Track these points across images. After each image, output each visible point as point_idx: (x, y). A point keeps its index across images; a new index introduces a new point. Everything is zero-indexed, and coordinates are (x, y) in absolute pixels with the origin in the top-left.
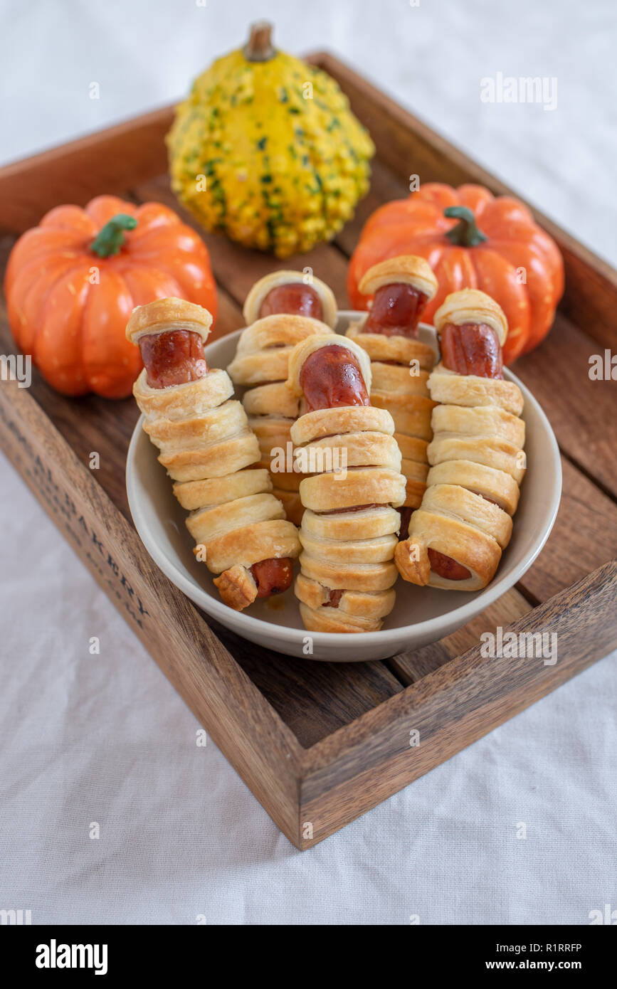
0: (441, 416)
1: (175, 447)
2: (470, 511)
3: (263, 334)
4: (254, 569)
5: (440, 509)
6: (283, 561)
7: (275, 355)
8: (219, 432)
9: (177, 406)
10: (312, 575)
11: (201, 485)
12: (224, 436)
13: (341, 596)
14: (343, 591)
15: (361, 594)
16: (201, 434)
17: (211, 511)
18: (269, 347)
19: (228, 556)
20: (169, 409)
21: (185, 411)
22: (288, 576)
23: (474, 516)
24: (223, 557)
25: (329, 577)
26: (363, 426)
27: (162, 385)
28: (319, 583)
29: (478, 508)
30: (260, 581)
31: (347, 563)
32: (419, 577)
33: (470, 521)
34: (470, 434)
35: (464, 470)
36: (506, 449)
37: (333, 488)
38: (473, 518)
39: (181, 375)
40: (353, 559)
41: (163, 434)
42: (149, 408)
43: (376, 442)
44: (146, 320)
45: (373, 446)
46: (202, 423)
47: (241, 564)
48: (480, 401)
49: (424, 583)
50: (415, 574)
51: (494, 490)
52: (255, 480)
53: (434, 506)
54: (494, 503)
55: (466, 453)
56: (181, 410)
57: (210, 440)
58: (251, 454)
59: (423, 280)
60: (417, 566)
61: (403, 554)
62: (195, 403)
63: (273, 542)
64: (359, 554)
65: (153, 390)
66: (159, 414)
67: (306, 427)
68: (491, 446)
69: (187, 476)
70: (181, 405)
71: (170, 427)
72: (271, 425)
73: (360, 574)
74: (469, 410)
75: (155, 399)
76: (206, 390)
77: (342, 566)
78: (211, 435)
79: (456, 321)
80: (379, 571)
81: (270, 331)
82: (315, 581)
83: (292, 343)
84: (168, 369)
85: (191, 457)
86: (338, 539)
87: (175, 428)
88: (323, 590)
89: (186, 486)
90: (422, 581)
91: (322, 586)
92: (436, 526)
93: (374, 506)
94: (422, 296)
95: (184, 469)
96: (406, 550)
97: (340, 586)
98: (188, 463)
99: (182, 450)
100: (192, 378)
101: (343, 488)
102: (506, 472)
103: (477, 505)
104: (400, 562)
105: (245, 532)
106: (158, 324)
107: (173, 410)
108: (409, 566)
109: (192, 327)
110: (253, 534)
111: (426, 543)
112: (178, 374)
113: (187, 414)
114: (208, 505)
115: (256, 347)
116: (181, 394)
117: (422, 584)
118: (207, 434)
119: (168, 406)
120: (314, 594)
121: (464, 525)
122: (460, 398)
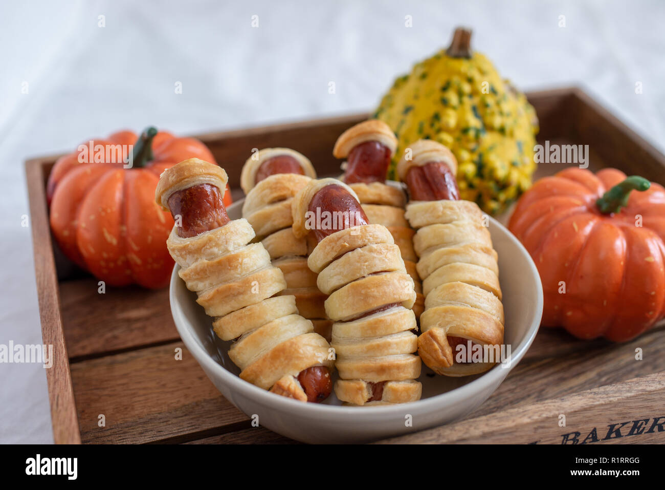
0: (425, 235)
1: (214, 284)
2: (474, 298)
3: (267, 191)
4: (300, 378)
5: (449, 302)
6: (325, 368)
7: (279, 206)
8: (251, 265)
9: (211, 247)
10: (356, 375)
11: (241, 313)
12: (255, 268)
13: (382, 390)
14: (385, 383)
15: (400, 383)
16: (236, 268)
17: (254, 333)
18: (273, 202)
19: (276, 369)
20: (204, 250)
21: (219, 250)
22: (329, 381)
23: (478, 302)
24: (272, 371)
25: (372, 371)
26: (377, 238)
27: (194, 234)
28: (363, 380)
29: (479, 295)
30: (307, 389)
31: (386, 356)
32: (445, 359)
33: (476, 307)
34: (455, 243)
35: (458, 270)
36: (486, 251)
37: (363, 292)
38: (478, 304)
39: (209, 224)
40: (391, 351)
41: (202, 274)
42: (186, 254)
43: (390, 251)
44: (175, 178)
45: (388, 254)
46: (235, 257)
47: (290, 374)
48: (455, 217)
49: (450, 364)
50: (442, 357)
51: (486, 282)
52: (287, 303)
53: (441, 301)
54: (490, 292)
55: (456, 257)
56: (215, 250)
57: (244, 273)
58: (280, 282)
59: (387, 137)
60: (443, 350)
61: (428, 342)
62: (227, 242)
63: (314, 350)
64: (395, 346)
65: (187, 238)
66: (195, 258)
67: (328, 248)
68: (475, 249)
69: (228, 308)
70: (215, 246)
71: (208, 266)
72: (286, 263)
73: (399, 362)
74: (449, 225)
75: (192, 245)
76: (235, 231)
77: (382, 359)
78: (244, 268)
79: (420, 162)
80: (412, 359)
81: (273, 188)
82: (358, 380)
83: (292, 195)
84: (198, 219)
85: (230, 288)
86: (375, 336)
87: (212, 266)
88: (367, 387)
89: (227, 318)
90: (448, 362)
91: (366, 382)
92: (451, 314)
93: (396, 305)
94: (387, 150)
95: (223, 302)
96: (431, 338)
97: (383, 378)
98: (227, 295)
99: (220, 285)
100: (220, 225)
101: (373, 290)
102: (490, 269)
103: (478, 294)
104: (426, 351)
105: (289, 344)
106: (186, 180)
107: (208, 251)
108: (436, 351)
109: (214, 181)
110: (296, 344)
111: (445, 329)
112: (207, 223)
113: (220, 252)
114: (250, 329)
115: (261, 203)
116: (214, 237)
117: (449, 365)
118: (241, 267)
119: (204, 248)
120: (360, 389)
121: (473, 309)
122: (439, 217)
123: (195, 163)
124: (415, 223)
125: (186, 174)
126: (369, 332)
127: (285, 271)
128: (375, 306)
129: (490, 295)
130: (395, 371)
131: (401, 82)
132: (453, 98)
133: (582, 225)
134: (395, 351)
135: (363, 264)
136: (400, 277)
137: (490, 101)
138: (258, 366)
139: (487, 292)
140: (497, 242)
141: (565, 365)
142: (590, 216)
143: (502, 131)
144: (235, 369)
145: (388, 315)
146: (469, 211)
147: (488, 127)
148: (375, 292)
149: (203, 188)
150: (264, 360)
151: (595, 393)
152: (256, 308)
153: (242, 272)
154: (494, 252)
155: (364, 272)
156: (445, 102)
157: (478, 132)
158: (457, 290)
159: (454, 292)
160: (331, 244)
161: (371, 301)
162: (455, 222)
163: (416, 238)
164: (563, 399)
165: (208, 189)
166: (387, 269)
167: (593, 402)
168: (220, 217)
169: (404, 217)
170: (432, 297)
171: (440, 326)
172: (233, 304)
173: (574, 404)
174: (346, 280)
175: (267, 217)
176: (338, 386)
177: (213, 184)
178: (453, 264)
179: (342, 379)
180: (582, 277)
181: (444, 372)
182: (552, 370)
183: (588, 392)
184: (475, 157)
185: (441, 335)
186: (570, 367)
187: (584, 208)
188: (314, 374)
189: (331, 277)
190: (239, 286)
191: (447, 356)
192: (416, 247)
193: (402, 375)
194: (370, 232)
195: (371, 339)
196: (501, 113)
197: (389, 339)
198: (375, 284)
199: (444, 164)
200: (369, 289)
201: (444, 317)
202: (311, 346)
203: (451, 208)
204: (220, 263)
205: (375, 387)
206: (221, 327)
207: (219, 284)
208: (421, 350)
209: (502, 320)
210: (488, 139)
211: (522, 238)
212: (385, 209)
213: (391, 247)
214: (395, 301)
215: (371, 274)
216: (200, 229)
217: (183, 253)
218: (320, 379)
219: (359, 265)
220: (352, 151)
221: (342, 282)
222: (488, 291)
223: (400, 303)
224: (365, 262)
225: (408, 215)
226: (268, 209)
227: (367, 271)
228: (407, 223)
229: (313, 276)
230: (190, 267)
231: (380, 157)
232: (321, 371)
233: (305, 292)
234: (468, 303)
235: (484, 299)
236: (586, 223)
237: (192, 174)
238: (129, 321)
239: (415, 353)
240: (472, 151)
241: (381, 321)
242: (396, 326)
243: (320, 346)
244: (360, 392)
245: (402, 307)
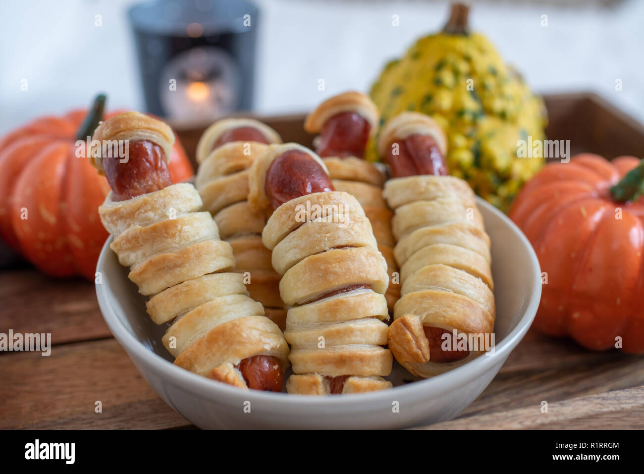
0: (404, 214)
1: (147, 255)
2: (457, 283)
3: (223, 160)
4: (243, 367)
5: (427, 286)
6: (273, 359)
7: (236, 177)
8: (192, 234)
9: (146, 211)
10: (310, 367)
11: (177, 289)
12: (197, 238)
13: (342, 386)
14: (345, 377)
15: (364, 379)
16: (174, 236)
17: (190, 312)
18: (229, 172)
19: (214, 355)
20: (138, 214)
21: (155, 215)
22: (279, 375)
23: (462, 287)
24: (208, 358)
25: (330, 362)
27: (129, 198)
28: (319, 373)
29: (464, 280)
30: (250, 381)
31: (347, 344)
32: (420, 352)
33: (460, 293)
34: (439, 222)
35: (441, 252)
36: (476, 233)
37: (322, 267)
38: (463, 290)
39: (148, 187)
40: (353, 339)
41: (134, 242)
42: (117, 220)
43: (358, 222)
44: (109, 131)
45: (355, 225)
46: (174, 223)
47: (229, 362)
48: (440, 194)
49: (426, 359)
50: (415, 349)
51: (474, 267)
52: (233, 282)
53: (419, 286)
54: (478, 278)
55: (439, 238)
56: (151, 214)
57: (183, 242)
58: (226, 256)
59: (370, 111)
60: (417, 342)
61: (399, 330)
62: (165, 207)
63: (260, 335)
64: (359, 333)
65: (121, 202)
66: (127, 223)
67: (284, 216)
68: (462, 230)
69: (162, 283)
70: (150, 210)
71: (140, 232)
72: (241, 241)
73: (362, 353)
74: (434, 203)
75: (123, 208)
76: (176, 195)
77: (342, 348)
78: (184, 236)
79: (402, 134)
80: (381, 351)
81: (229, 156)
82: (313, 373)
84: (135, 181)
85: (164, 259)
86: (335, 321)
87: (146, 232)
88: (323, 381)
89: (161, 295)
90: (424, 356)
91: (322, 376)
92: (428, 299)
93: (363, 287)
94: (366, 125)
95: (157, 276)
96: (403, 326)
97: (343, 371)
98: (162, 267)
99: (154, 255)
100: (160, 189)
101: (334, 265)
102: (480, 253)
103: (463, 278)
104: (397, 342)
105: (230, 326)
106: (122, 133)
107: (142, 216)
108: (408, 341)
109: (155, 138)
110: (238, 327)
111: (421, 317)
112: (145, 186)
113: (157, 217)
114: (187, 309)
115: (216, 173)
116: (150, 199)
117: (424, 360)
118: (180, 235)
119: (137, 212)
120: (315, 384)
121: (456, 295)
122: (421, 193)
123: (135, 117)
124: (393, 202)
125: (122, 127)
126: (328, 315)
128: (336, 283)
129: (479, 282)
130: (357, 364)
132: (447, 77)
133: (592, 211)
134: (358, 339)
135: (324, 235)
136: (368, 253)
137: (491, 82)
138: (192, 351)
139: (474, 277)
140: (491, 227)
141: (571, 378)
142: (601, 202)
143: (503, 116)
144: (169, 356)
145: (353, 297)
146: (458, 189)
147: (487, 111)
148: (336, 268)
149: (142, 145)
150: (199, 344)
151: (603, 399)
152: (195, 284)
153: (180, 241)
154: (485, 236)
155: (325, 244)
156: (438, 83)
157: (475, 117)
158: (438, 273)
159: (434, 276)
160: (287, 212)
161: (331, 278)
162: (439, 200)
163: (396, 220)
164: (563, 404)
165: (148, 147)
166: (353, 242)
167: (600, 408)
168: (161, 181)
169: (381, 195)
170: (411, 282)
171: (415, 313)
172: (168, 279)
173: (577, 410)
174: (304, 254)
175: (220, 189)
176: (290, 382)
177: (155, 141)
178: (435, 246)
179: (295, 374)
180: (590, 270)
183: (595, 398)
184: (472, 143)
185: (416, 324)
187: (594, 194)
188: (260, 364)
189: (287, 252)
190: (175, 257)
191: (422, 349)
192: (395, 231)
193: (367, 369)
194: (335, 200)
195: (330, 324)
196: (502, 96)
197: (352, 325)
198: (336, 259)
199: (429, 137)
200: (330, 264)
201: (421, 303)
202: (258, 330)
203: (436, 184)
204: (155, 229)
205: (334, 383)
206: (154, 306)
207: (153, 254)
208: (392, 341)
209: (492, 311)
210: (487, 124)
211: (521, 224)
212: (360, 187)
213: (359, 218)
214: (359, 281)
215: (334, 248)
216: (137, 192)
217: (115, 218)
218: (267, 370)
219: (319, 236)
220: (326, 124)
221: (299, 257)
222: (476, 277)
223: (369, 285)
224: (326, 234)
225: (387, 193)
226: (222, 180)
227: (328, 244)
228: (385, 202)
229: (268, 253)
230: (121, 235)
231: (358, 129)
232: (269, 361)
234: (450, 288)
235: (470, 284)
236: (597, 209)
237: (129, 127)
239: (385, 346)
240: (468, 137)
241: (342, 302)
242: (360, 310)
243: (269, 331)
244: (315, 387)
245: (371, 290)
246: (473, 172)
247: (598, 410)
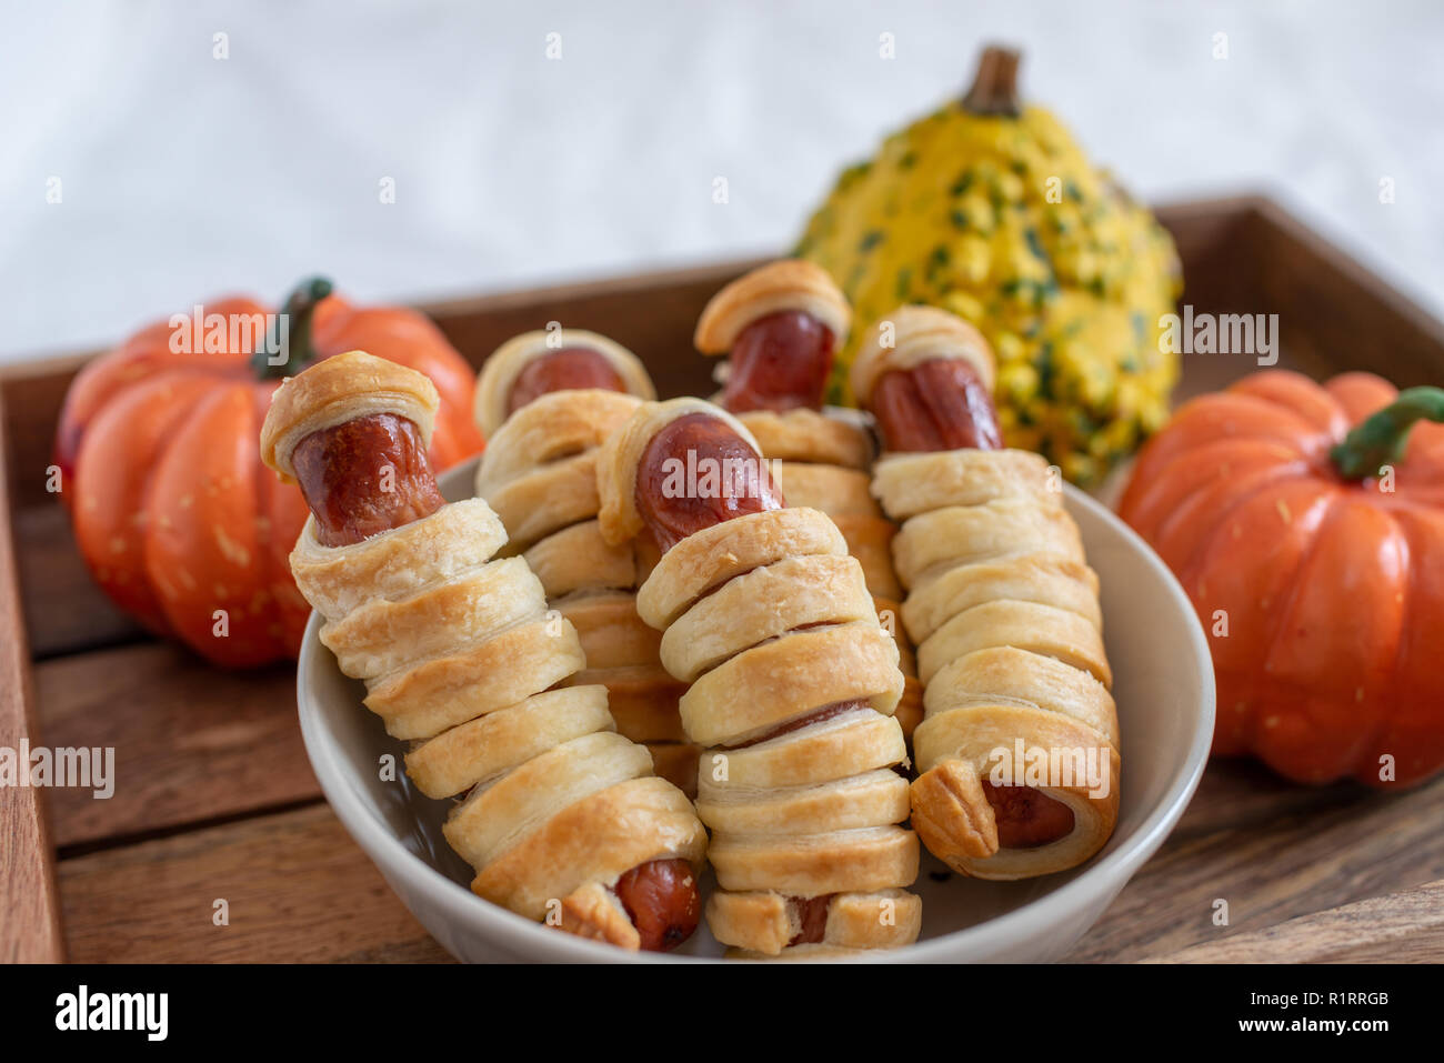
0: (921, 535)
1: (406, 659)
2: (1046, 686)
3: (537, 433)
4: (621, 889)
5: (984, 696)
6: (681, 864)
7: (567, 469)
8: (497, 610)
9: (398, 569)
10: (759, 879)
11: (474, 730)
12: (508, 618)
13: (825, 916)
14: (830, 898)
15: (868, 897)
16: (460, 618)
17: (507, 779)
18: (551, 458)
19: (562, 867)
20: (382, 577)
21: (417, 576)
22: (694, 896)
23: (1055, 695)
24: (551, 873)
25: (800, 870)
26: (806, 542)
27: (357, 537)
28: (777, 893)
29: (1058, 679)
30: (638, 916)
31: (832, 831)
32: (979, 838)
33: (1050, 707)
34: (996, 551)
35: (1006, 617)
36: (1071, 571)
37: (775, 674)
38: (1057, 701)
39: (394, 512)
40: (845, 819)
41: (377, 635)
42: (336, 587)
43: (839, 571)
44: (308, 399)
45: (835, 579)
46: (458, 593)
47: (595, 880)
48: (995, 490)
49: (991, 850)
50: (970, 833)
51: (1073, 647)
52: (587, 703)
53: (967, 695)
54: (1085, 671)
55: (999, 588)
56: (409, 575)
57: (480, 630)
58: (567, 651)
59: (827, 301)
60: (973, 816)
61: (936, 795)
62: (437, 556)
63: (654, 820)
64: (855, 806)
65: (340, 548)
66: (360, 596)
67: (687, 566)
68: (1044, 568)
69: (439, 719)
70: (407, 566)
71: (390, 615)
72: (586, 607)
73: (864, 847)
74: (982, 510)
75: (349, 562)
76: (456, 528)
77: (823, 839)
78: (480, 618)
79: (905, 360)
80: (898, 839)
81: (549, 424)
82: (764, 891)
83: (598, 440)
84: (366, 501)
85: (444, 669)
86: (805, 783)
87: (401, 614)
88: (787, 907)
89: (439, 743)
90: (987, 845)
91: (784, 896)
92: (989, 726)
93: (856, 706)
94: (826, 333)
95: (429, 704)
96: (942, 785)
97: (827, 887)
98: (437, 685)
99: (422, 661)
100: (420, 515)
101: (798, 668)
102: (1081, 614)
103: (1056, 675)
104: (930, 817)
105: (592, 806)
106: (336, 404)
107: (391, 578)
108: (955, 816)
109: (404, 406)
110: (610, 806)
111: (977, 764)
112: (387, 511)
113: (422, 580)
114: (498, 770)
115: (523, 461)
116: (405, 543)
117: (987, 853)
118: (472, 617)
119: (379, 572)
120: (771, 915)
121: (1046, 713)
122: (954, 490)
123: (358, 363)
124: (895, 507)
125: (334, 389)
126: (791, 772)
127: (582, 627)
128: (804, 708)
129: (1085, 679)
130: (856, 868)
131: (853, 178)
132: (978, 210)
133: (1300, 508)
134: (854, 818)
135: (772, 605)
136: (865, 636)
137: (1069, 217)
138: (518, 862)
139: (1077, 670)
140: (1096, 548)
141: (1261, 846)
142: (1314, 485)
143: (1097, 288)
144: (461, 871)
145: (838, 731)
146: (1028, 475)
147: (1063, 280)
148: (802, 672)
149: (378, 424)
150: (532, 846)
151: (1350, 917)
152: (511, 717)
153: (474, 629)
154: (1090, 575)
155: (776, 625)
156: (959, 222)
157: (1040, 292)
158: (1005, 666)
159: (997, 672)
160: (693, 557)
161: (794, 695)
162: (994, 503)
163: (900, 542)
164: (1272, 933)
165: (390, 426)
166: (833, 616)
167: (1346, 939)
168: (420, 496)
169: (868, 493)
170: (943, 685)
171: (965, 755)
172: (454, 709)
173: (1300, 945)
174: (733, 647)
175: (536, 496)
176: (715, 907)
177: (404, 414)
178: (991, 605)
179: (725, 891)
180: (1302, 633)
181: (978, 869)
182: (1231, 860)
183: (1332, 916)
184: (1035, 351)
185: (968, 779)
186: (1276, 850)
187: (1299, 468)
188: (656, 879)
189: (695, 640)
190: (467, 664)
191: (984, 830)
192: (900, 565)
193: (874, 878)
194: (790, 527)
195: (795, 791)
196: (1094, 246)
197: (841, 791)
198: (802, 655)
199: (964, 363)
200: (790, 667)
201: (974, 733)
202: (648, 808)
203: (985, 470)
204: (420, 607)
205: (806, 908)
206: (424, 765)
207: (418, 659)
208: (920, 815)
209: (1116, 740)
210: (1064, 307)
211: (1154, 540)
213: (841, 563)
214: (851, 696)
215: (793, 629)
216: (371, 524)
217: (331, 584)
218: (671, 890)
219: (763, 606)
220: (742, 337)
221: (722, 651)
222: (1080, 669)
223: (865, 702)
224: (778, 601)
225: (878, 488)
226: (539, 475)
227: (784, 623)
228: (878, 506)
229: (650, 638)
230: (345, 620)
231: (809, 348)
232: (673, 871)
233: (632, 678)
234: (1032, 699)
235: (1071, 688)
236: (1309, 502)
237: (349, 388)
238: (204, 754)
239: (905, 825)
240: (1026, 337)
241: (819, 745)
242: (856, 758)
243: (670, 809)
244: (771, 922)
245: (871, 711)
246: (1038, 410)
247: (1341, 943)
